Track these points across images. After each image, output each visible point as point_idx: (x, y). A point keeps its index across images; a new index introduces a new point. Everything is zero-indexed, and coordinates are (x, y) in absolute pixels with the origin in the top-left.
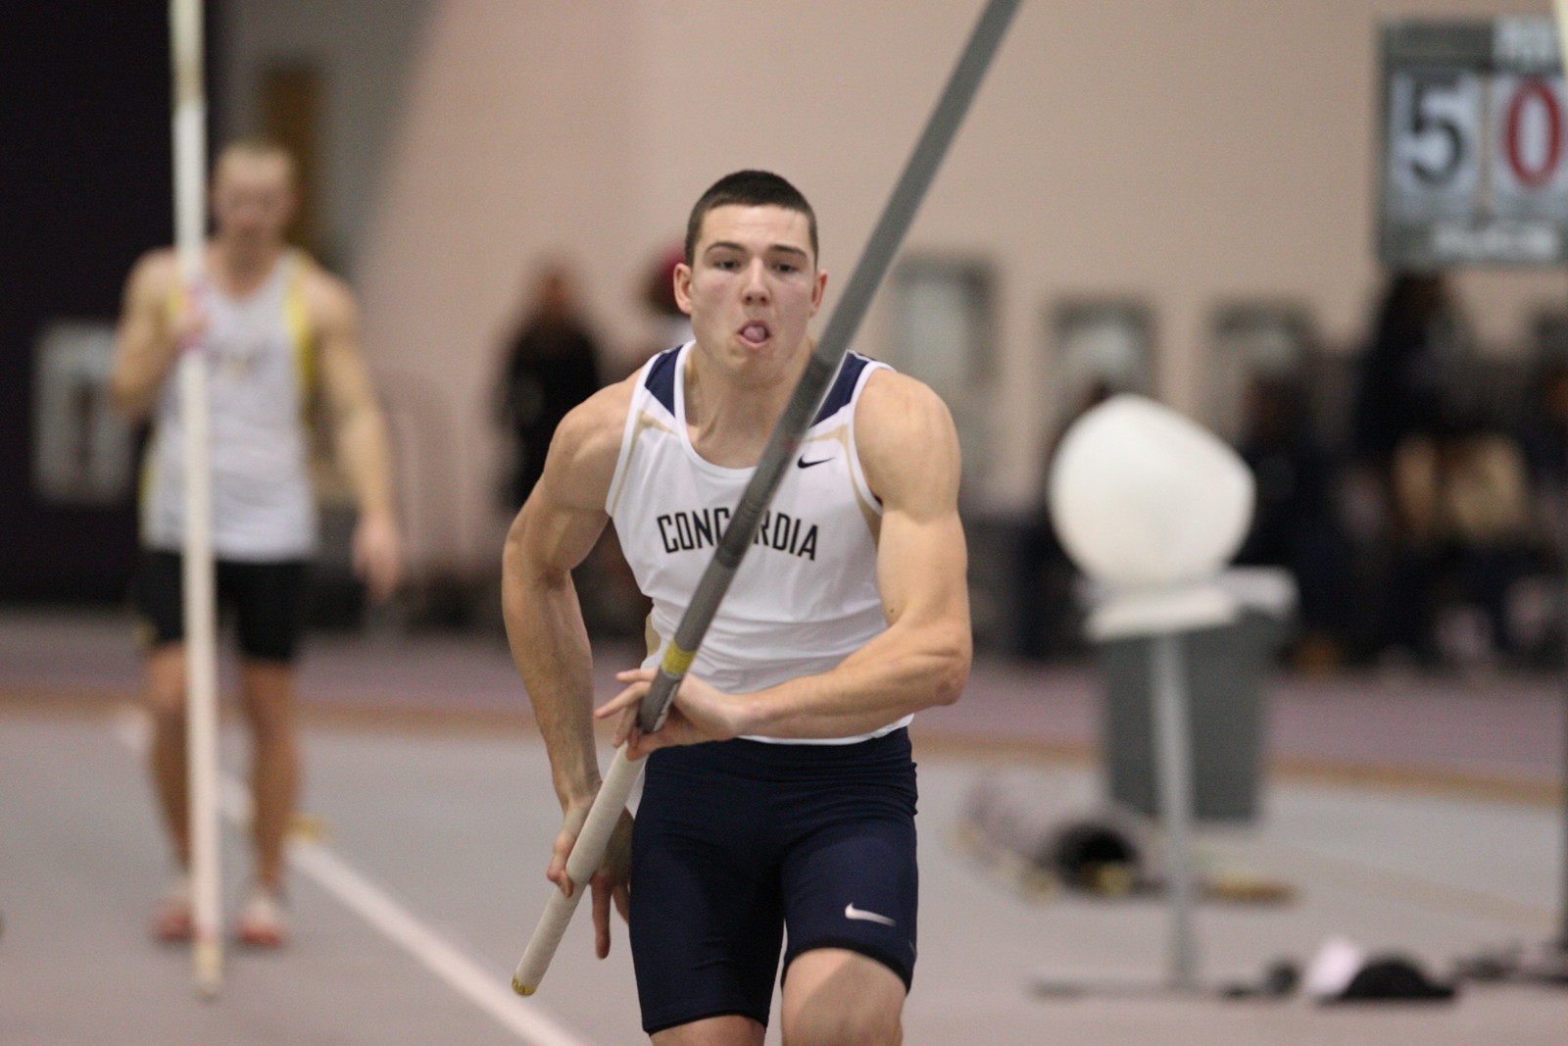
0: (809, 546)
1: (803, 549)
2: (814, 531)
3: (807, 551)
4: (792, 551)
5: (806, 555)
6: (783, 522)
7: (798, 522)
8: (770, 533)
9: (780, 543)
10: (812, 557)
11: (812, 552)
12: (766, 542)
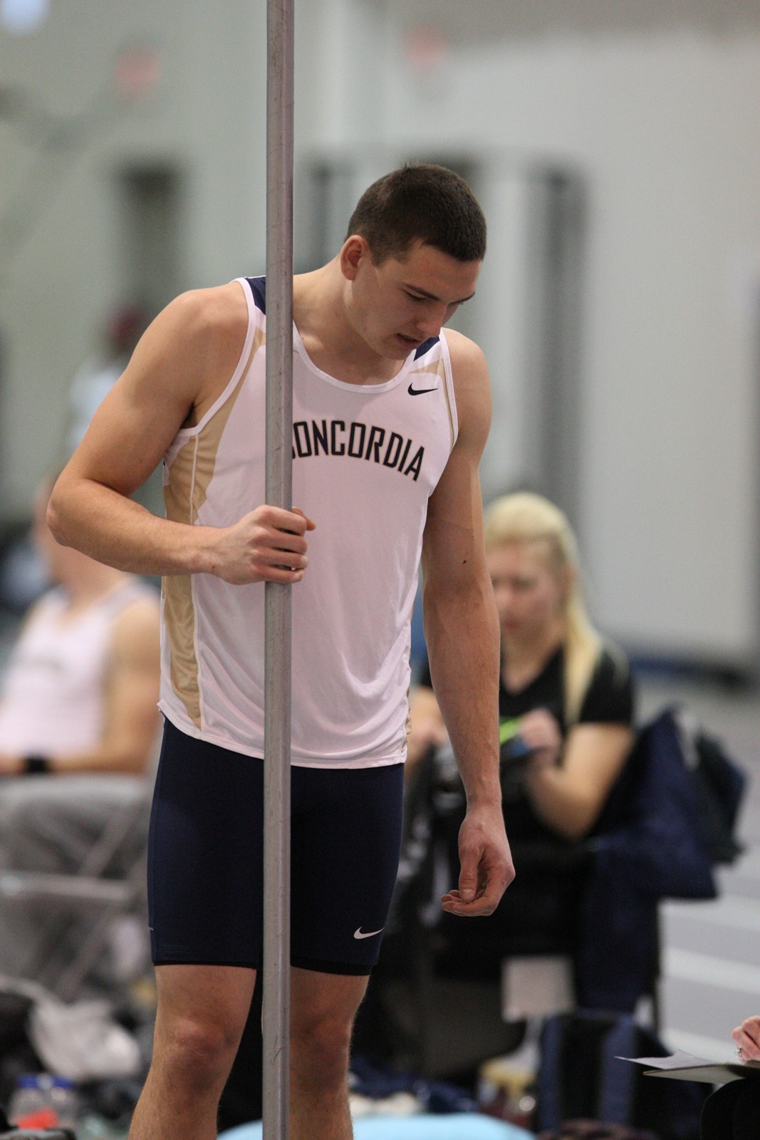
0: (415, 466)
1: (410, 468)
2: (421, 451)
3: (414, 470)
4: (400, 469)
5: (412, 474)
6: (396, 441)
7: (410, 442)
8: (383, 451)
9: (391, 460)
10: (415, 478)
11: (417, 472)
12: (377, 460)
